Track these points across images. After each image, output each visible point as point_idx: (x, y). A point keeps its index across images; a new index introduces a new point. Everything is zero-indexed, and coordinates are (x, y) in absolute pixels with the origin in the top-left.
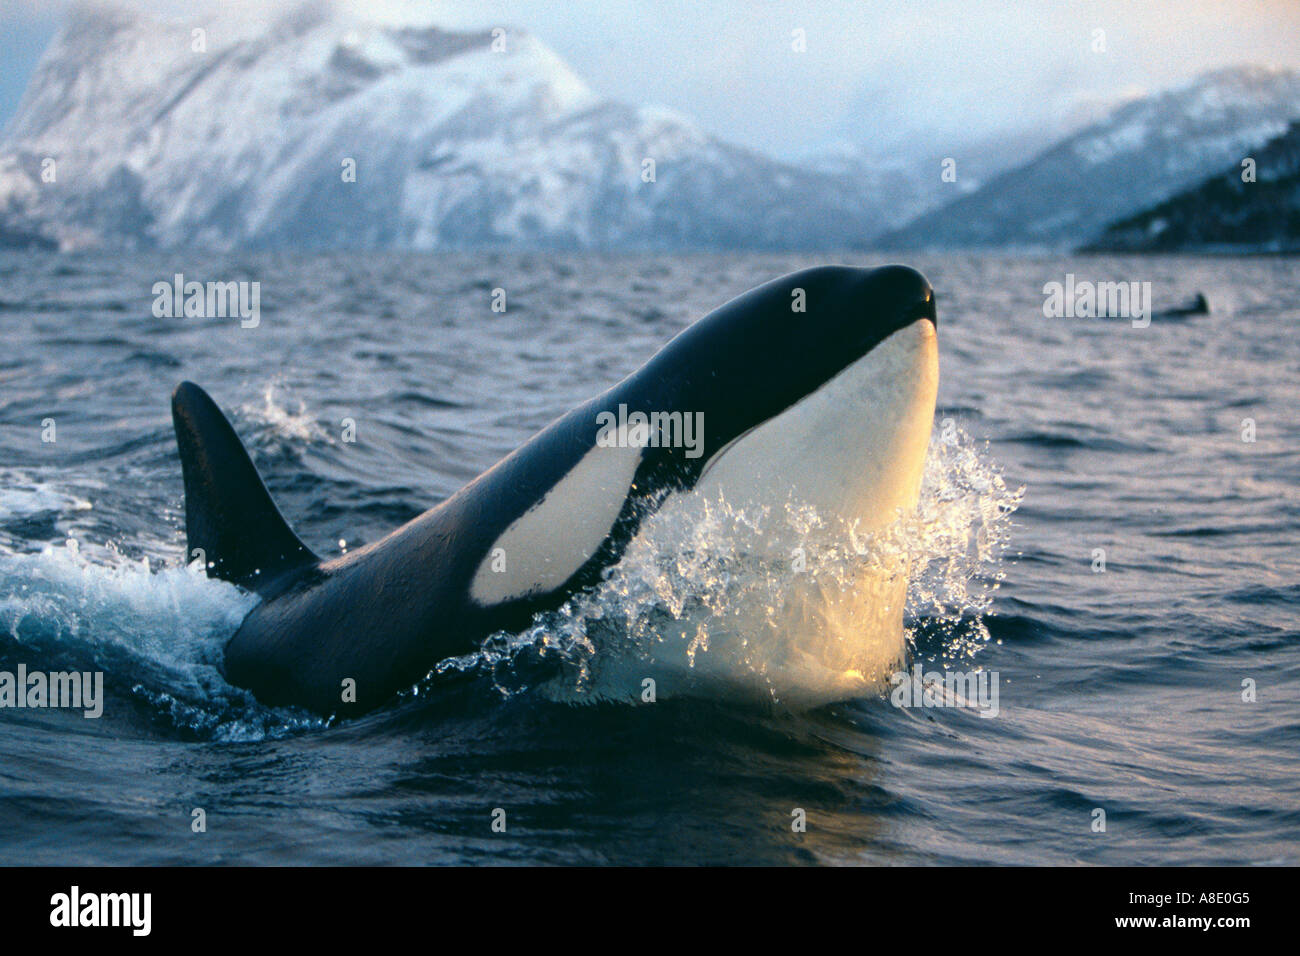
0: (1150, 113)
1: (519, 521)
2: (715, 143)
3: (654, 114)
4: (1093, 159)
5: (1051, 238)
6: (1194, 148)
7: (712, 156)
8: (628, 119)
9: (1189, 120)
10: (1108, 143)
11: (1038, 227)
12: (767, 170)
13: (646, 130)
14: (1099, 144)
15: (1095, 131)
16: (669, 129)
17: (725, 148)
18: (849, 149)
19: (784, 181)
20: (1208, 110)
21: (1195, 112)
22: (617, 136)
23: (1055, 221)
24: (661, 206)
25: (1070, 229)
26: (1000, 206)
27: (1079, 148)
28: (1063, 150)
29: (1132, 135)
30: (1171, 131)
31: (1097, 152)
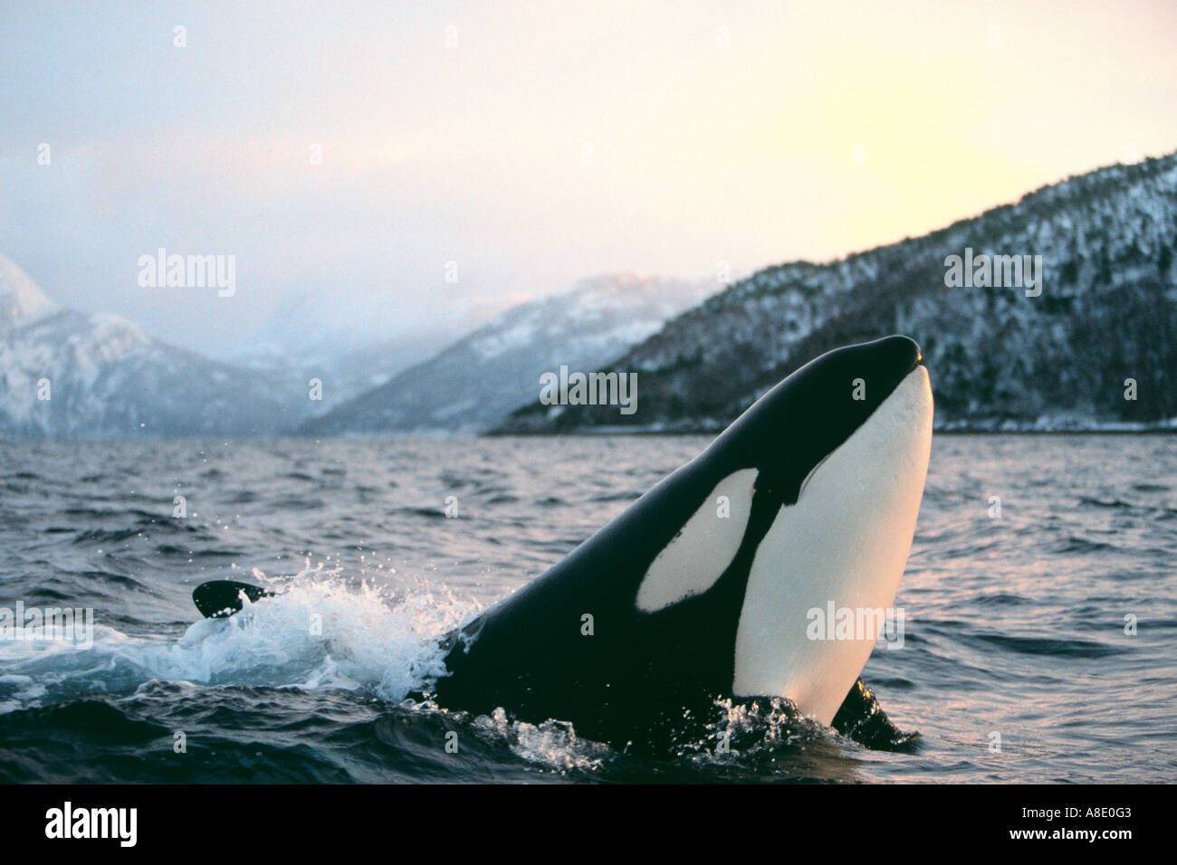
0: (536, 315)
1: (664, 552)
2: (157, 343)
3: (106, 320)
4: (489, 354)
5: (452, 424)
6: (575, 343)
7: (156, 355)
8: (83, 324)
9: (571, 321)
10: (502, 342)
11: (442, 413)
12: (205, 368)
13: (100, 332)
14: (493, 341)
15: (489, 331)
16: (120, 333)
17: (168, 349)
18: (277, 349)
19: (220, 377)
20: (587, 312)
21: (575, 313)
22: (74, 339)
23: (456, 408)
24: (111, 399)
25: (470, 415)
26: (408, 396)
27: (476, 345)
28: (462, 347)
29: (521, 334)
30: (555, 330)
31: (491, 349)
